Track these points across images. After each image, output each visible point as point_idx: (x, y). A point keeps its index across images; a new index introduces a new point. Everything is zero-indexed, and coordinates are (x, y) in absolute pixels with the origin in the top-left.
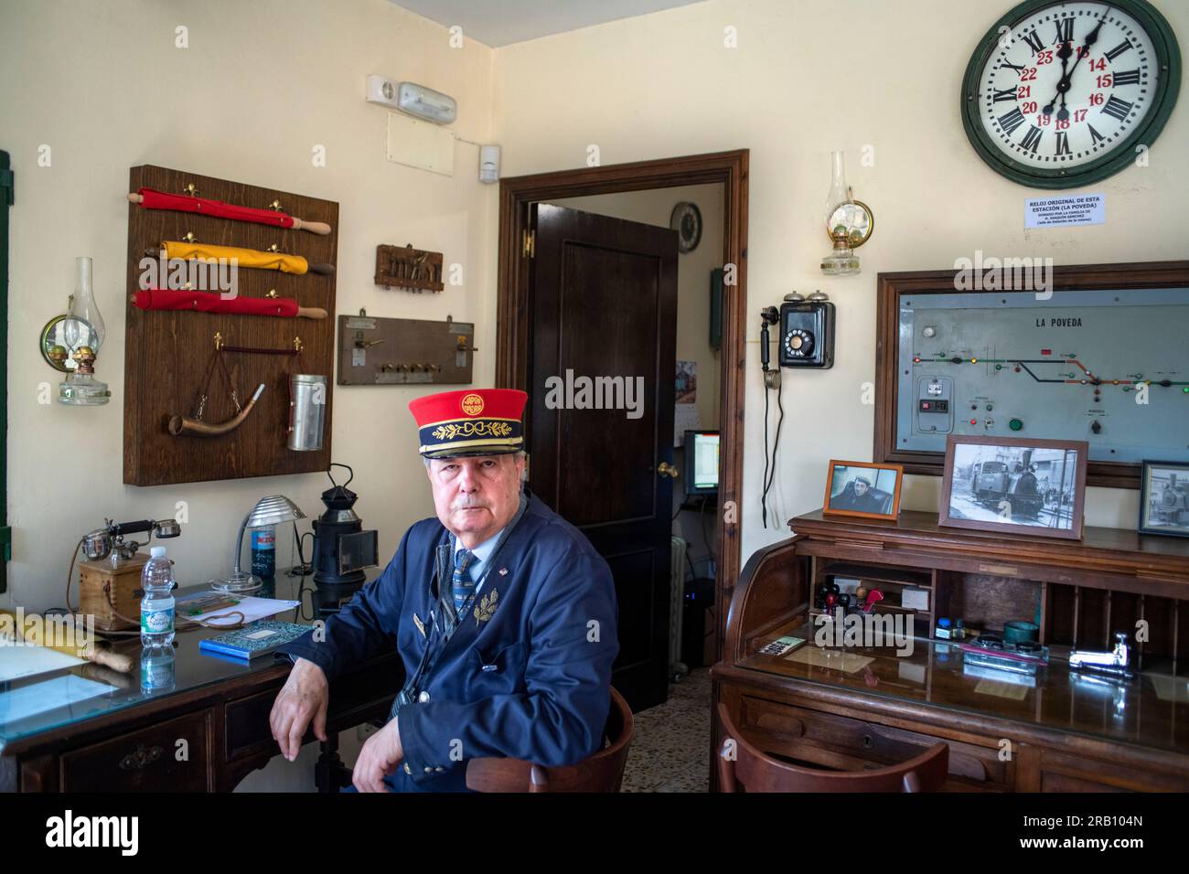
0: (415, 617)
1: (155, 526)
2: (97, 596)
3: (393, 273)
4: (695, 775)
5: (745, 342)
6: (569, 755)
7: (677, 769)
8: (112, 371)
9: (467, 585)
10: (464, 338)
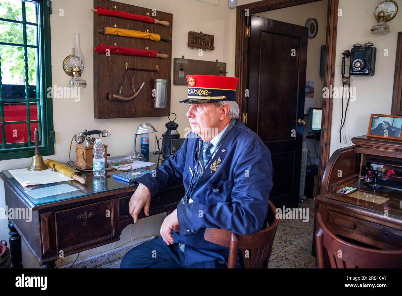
0: (190, 168)
1: (101, 132)
2: (80, 157)
3: (194, 42)
4: (307, 239)
5: (334, 66)
6: (248, 230)
7: (300, 236)
8: (89, 76)
9: (208, 156)
10: (222, 68)
